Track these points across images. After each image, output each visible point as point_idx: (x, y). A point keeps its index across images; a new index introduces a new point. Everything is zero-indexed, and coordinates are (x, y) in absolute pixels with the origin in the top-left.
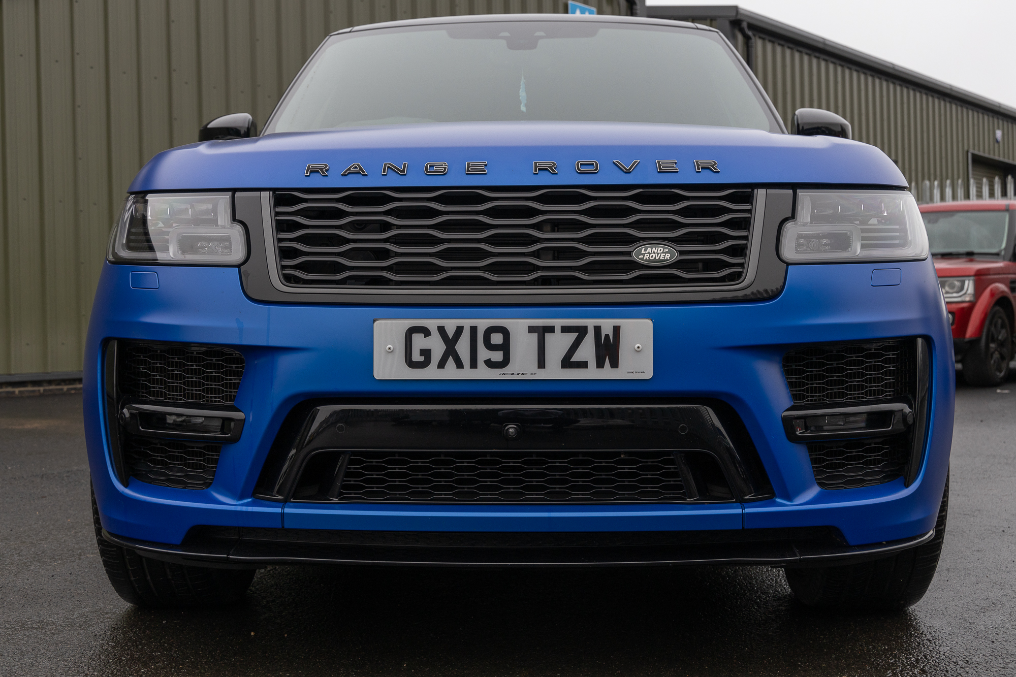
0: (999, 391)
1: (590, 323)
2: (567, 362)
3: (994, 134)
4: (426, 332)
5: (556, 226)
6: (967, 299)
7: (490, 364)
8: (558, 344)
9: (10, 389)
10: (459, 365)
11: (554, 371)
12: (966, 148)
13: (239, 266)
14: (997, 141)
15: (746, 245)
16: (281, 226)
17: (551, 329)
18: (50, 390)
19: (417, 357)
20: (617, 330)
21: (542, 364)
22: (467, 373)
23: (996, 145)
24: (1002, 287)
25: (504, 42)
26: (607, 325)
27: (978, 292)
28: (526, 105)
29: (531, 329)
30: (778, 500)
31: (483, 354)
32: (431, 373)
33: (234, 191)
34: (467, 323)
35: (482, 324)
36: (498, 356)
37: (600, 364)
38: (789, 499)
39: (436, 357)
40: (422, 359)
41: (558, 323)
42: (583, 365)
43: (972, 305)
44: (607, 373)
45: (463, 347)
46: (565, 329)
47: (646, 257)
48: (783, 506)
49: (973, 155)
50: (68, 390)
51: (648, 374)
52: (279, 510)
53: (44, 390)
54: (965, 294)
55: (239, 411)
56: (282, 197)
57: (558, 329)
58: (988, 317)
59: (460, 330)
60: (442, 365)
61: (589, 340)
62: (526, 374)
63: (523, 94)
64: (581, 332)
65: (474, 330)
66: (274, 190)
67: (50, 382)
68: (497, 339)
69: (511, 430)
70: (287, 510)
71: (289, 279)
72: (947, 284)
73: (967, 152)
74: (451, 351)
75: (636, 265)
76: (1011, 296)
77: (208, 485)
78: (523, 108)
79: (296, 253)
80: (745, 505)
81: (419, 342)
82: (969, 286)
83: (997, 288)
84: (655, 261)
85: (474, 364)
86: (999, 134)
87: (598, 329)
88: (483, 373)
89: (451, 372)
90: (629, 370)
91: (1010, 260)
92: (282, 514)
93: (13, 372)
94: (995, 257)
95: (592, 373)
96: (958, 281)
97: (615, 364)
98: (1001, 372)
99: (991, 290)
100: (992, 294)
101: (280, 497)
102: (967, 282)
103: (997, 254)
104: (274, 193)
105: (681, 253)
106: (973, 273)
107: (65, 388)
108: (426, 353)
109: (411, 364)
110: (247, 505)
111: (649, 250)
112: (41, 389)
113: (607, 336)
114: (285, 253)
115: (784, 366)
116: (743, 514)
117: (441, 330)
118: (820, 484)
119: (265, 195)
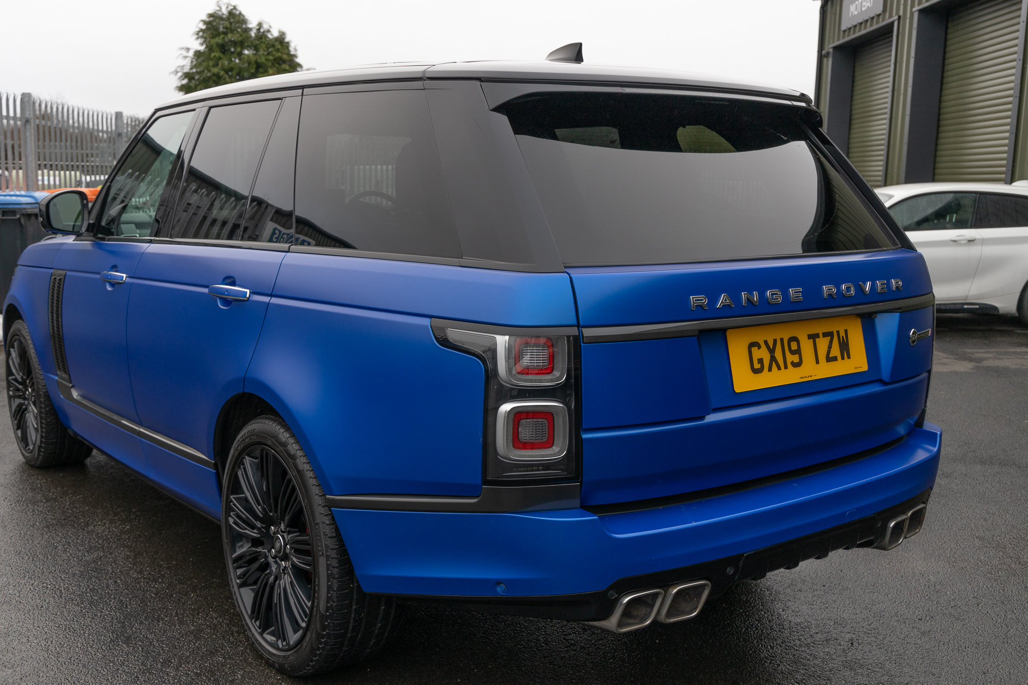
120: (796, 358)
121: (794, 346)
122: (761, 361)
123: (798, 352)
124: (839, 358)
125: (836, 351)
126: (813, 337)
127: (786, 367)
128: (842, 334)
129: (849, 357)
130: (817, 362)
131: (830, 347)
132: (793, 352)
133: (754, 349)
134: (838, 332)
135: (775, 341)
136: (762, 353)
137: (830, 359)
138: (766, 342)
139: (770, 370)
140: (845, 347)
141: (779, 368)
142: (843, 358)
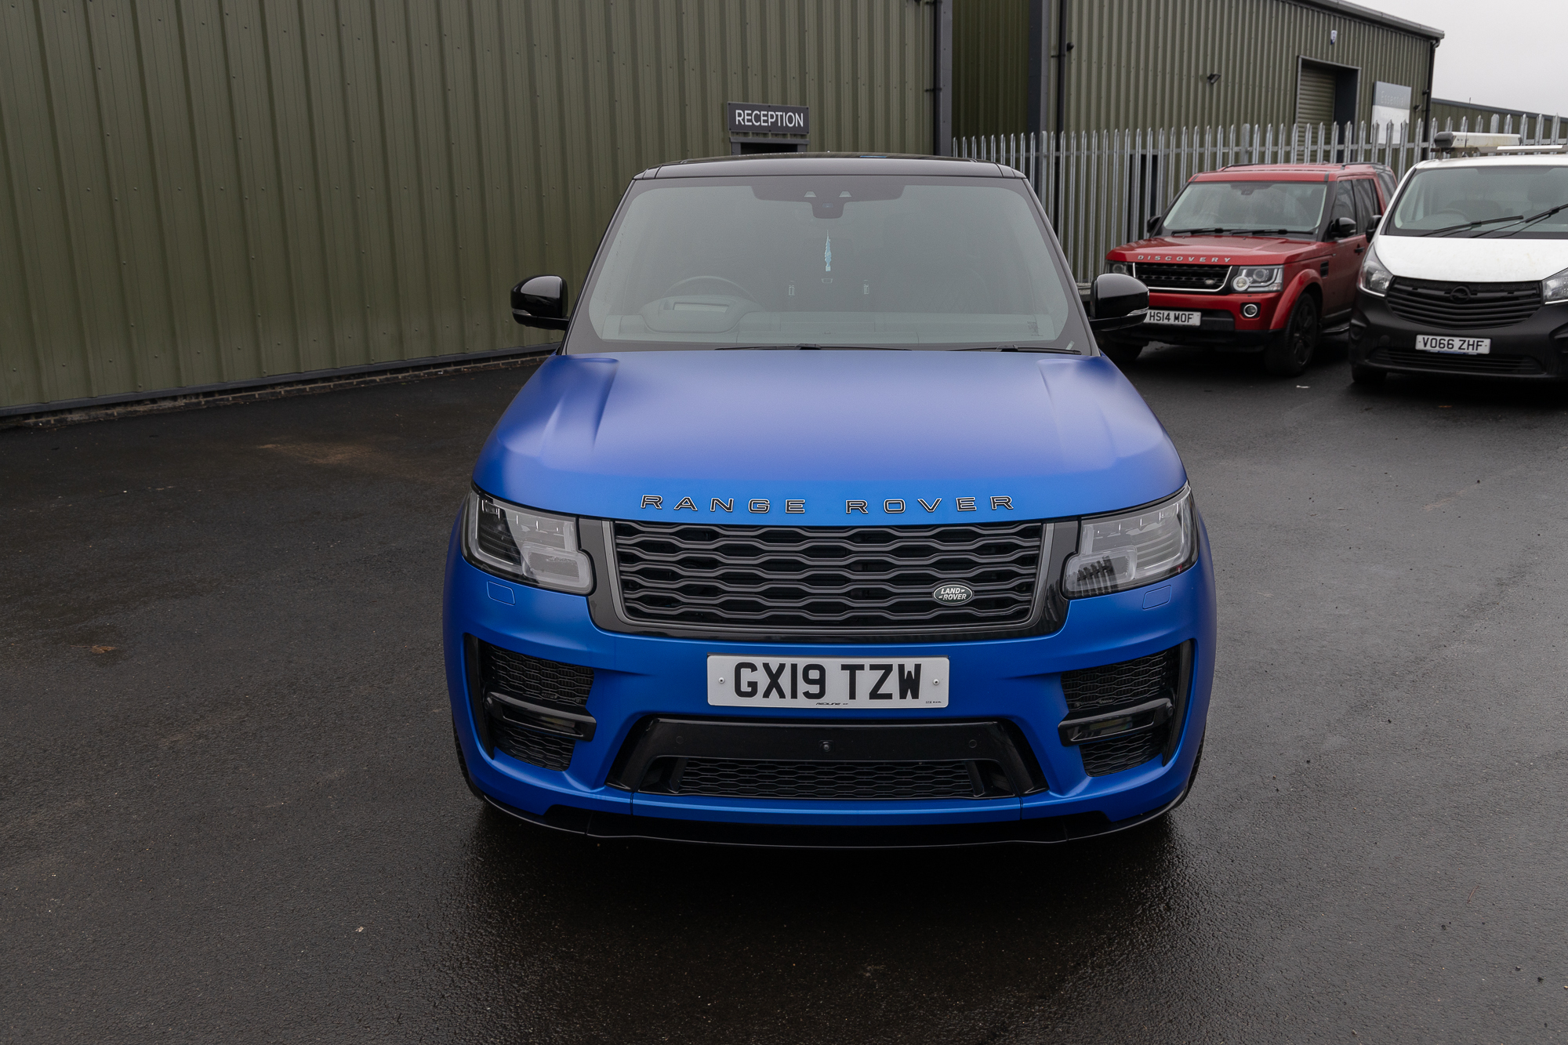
0: (1298, 386)
1: (895, 662)
2: (874, 695)
3: (1329, 34)
4: (753, 668)
5: (866, 566)
6: (1275, 289)
7: (807, 695)
8: (867, 680)
9: (300, 387)
10: (782, 695)
11: (863, 702)
12: (1296, 54)
13: (586, 595)
14: (1332, 43)
15: (1034, 582)
16: (623, 558)
17: (861, 667)
18: (341, 385)
19: (745, 688)
20: (918, 667)
21: (852, 696)
22: (788, 703)
23: (1330, 46)
24: (1313, 273)
25: (809, 206)
26: (910, 663)
27: (1286, 282)
28: (831, 264)
29: (844, 667)
30: (1051, 793)
31: (802, 687)
32: (757, 702)
33: (578, 517)
34: (788, 661)
35: (802, 662)
36: (815, 689)
37: (903, 696)
38: (1062, 792)
39: (762, 688)
40: (750, 689)
41: (867, 662)
42: (889, 696)
43: (1279, 294)
44: (909, 703)
45: (785, 681)
46: (873, 667)
47: (946, 596)
48: (1056, 799)
49: (1303, 60)
50: (358, 383)
51: (945, 704)
52: (628, 801)
53: (334, 385)
54: (1273, 283)
55: (590, 715)
56: (622, 529)
57: (867, 667)
58: (1296, 305)
59: (782, 667)
60: (767, 695)
61: (894, 677)
62: (839, 704)
63: (828, 254)
64: (888, 669)
65: (794, 667)
66: (613, 520)
67: (339, 378)
68: (814, 674)
69: (826, 746)
70: (635, 801)
71: (632, 612)
72: (1255, 272)
73: (1298, 57)
74: (774, 684)
75: (934, 605)
76: (1321, 281)
77: (565, 769)
78: (828, 269)
79: (635, 586)
80: (1023, 799)
81: (747, 675)
82: (1278, 277)
83: (1306, 275)
84: (953, 601)
85: (794, 695)
86: (1334, 34)
87: (901, 667)
88: (802, 703)
89: (774, 701)
90: (928, 700)
91: (1323, 241)
92: (631, 804)
93: (302, 371)
94: (1309, 235)
95: (896, 703)
96: (1266, 269)
97: (915, 696)
98: (1303, 361)
99: (1300, 277)
100: (1301, 282)
101: (627, 788)
102: (1276, 271)
103: (1310, 233)
104: (614, 522)
105: (976, 592)
106: (1282, 261)
107: (355, 381)
108: (753, 685)
109: (740, 693)
110: (600, 793)
111: (948, 591)
112: (332, 384)
113: (909, 673)
114: (626, 585)
115: (1062, 681)
116: (1021, 809)
117: (766, 666)
118: (1092, 774)
119: (606, 525)
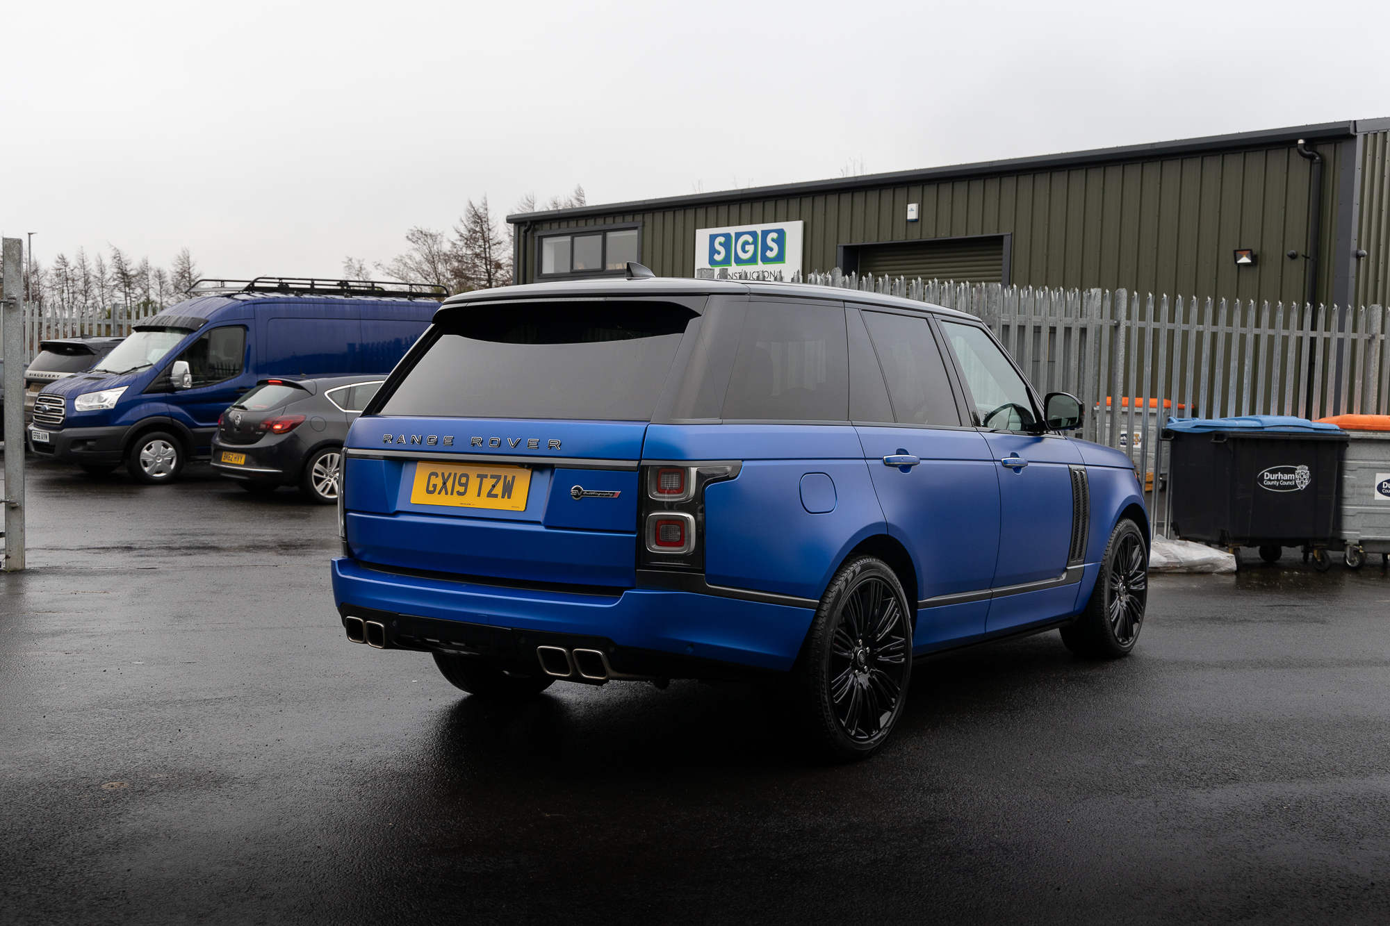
120: (462, 489)
121: (464, 480)
122: (435, 486)
123: (466, 485)
124: (500, 496)
125: (499, 490)
126: (482, 477)
127: (452, 494)
128: (509, 478)
129: (509, 497)
130: (479, 495)
131: (494, 486)
132: (461, 484)
133: (433, 477)
134: (506, 477)
135: (450, 474)
136: (438, 481)
137: (490, 495)
138: (443, 474)
139: (439, 493)
140: (508, 491)
141: (447, 494)
142: (503, 497)
